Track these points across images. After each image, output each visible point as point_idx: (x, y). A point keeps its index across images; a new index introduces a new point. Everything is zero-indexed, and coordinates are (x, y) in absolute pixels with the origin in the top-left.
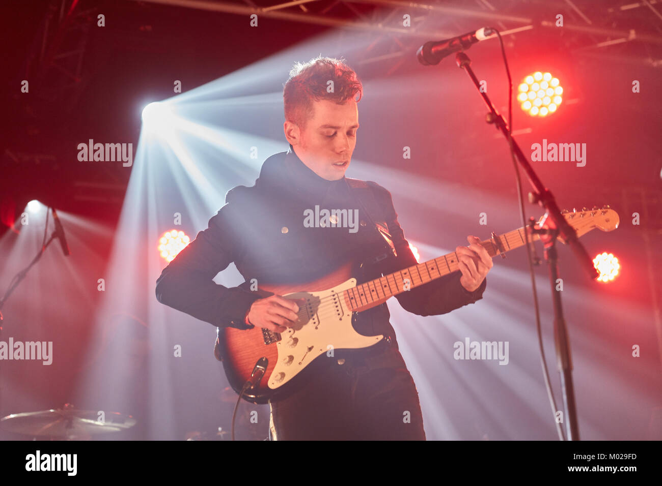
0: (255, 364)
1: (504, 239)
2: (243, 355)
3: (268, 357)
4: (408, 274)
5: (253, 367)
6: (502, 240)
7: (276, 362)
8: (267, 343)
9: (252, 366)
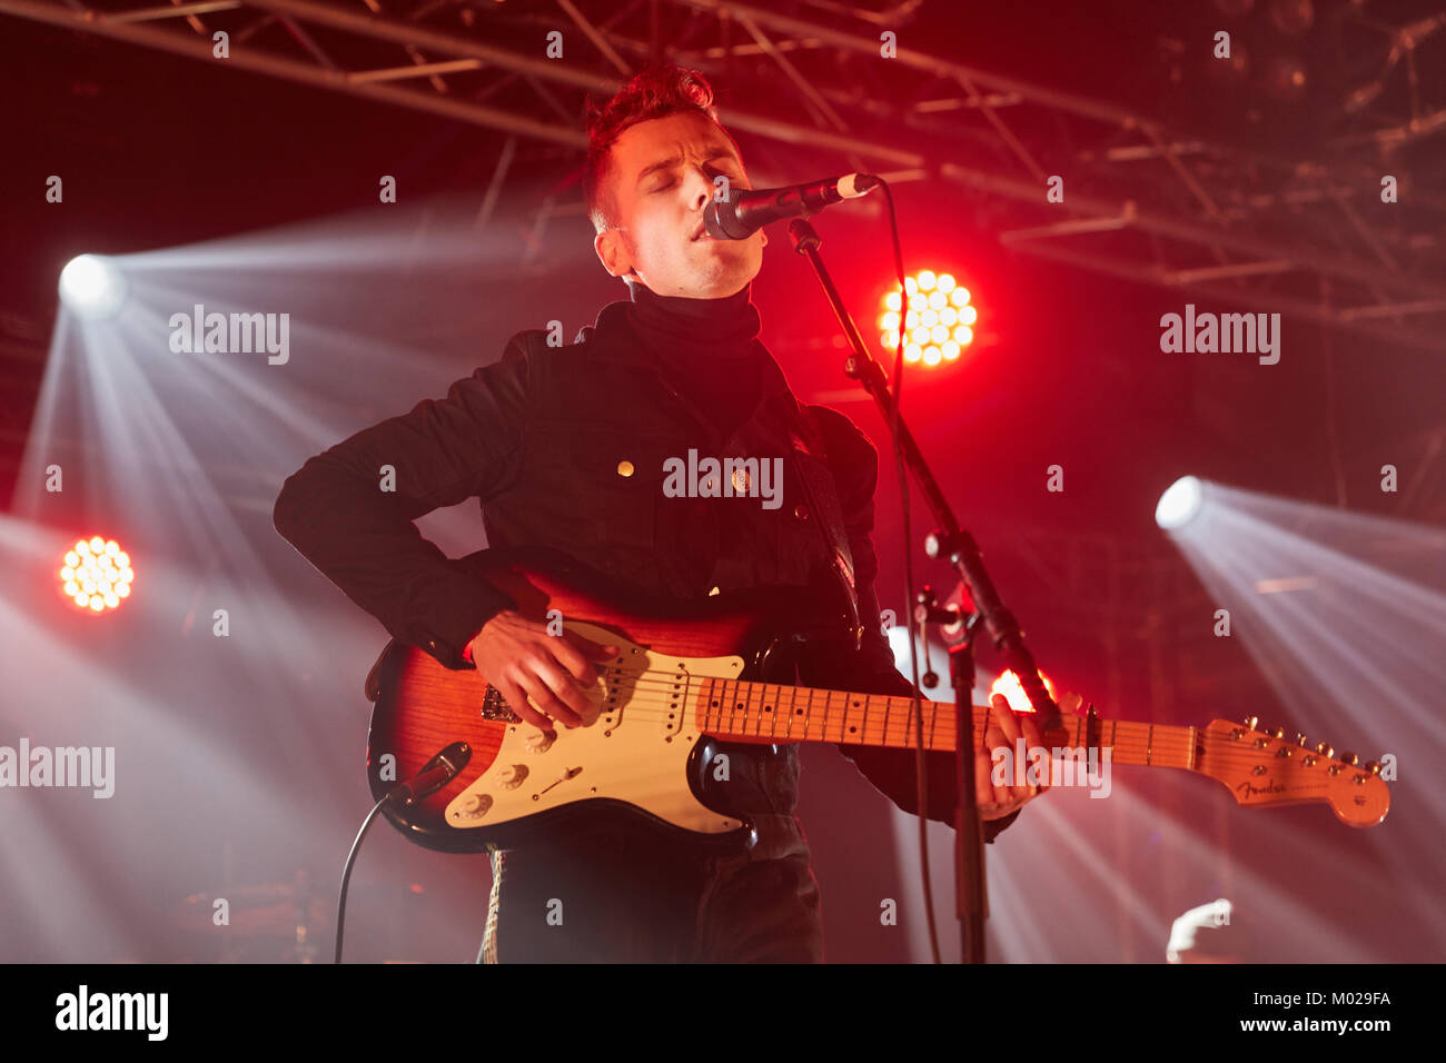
0: (440, 749)
1: (1110, 732)
2: (425, 716)
3: (474, 748)
4: (862, 707)
5: (433, 755)
6: (1104, 732)
7: (487, 768)
8: (487, 716)
9: (432, 752)
